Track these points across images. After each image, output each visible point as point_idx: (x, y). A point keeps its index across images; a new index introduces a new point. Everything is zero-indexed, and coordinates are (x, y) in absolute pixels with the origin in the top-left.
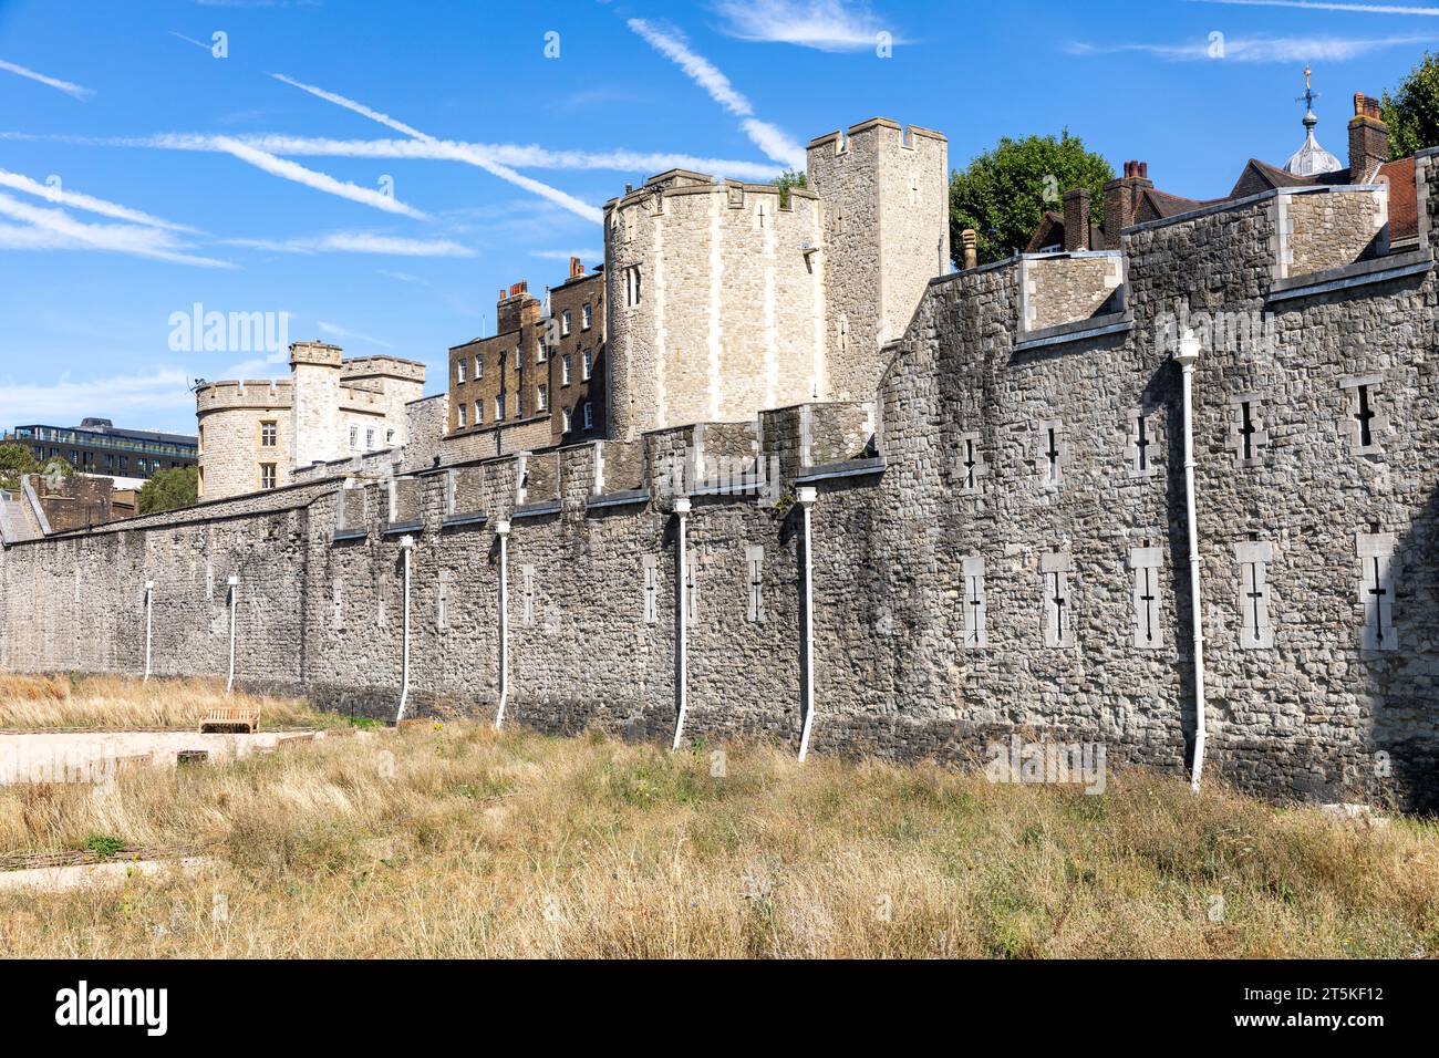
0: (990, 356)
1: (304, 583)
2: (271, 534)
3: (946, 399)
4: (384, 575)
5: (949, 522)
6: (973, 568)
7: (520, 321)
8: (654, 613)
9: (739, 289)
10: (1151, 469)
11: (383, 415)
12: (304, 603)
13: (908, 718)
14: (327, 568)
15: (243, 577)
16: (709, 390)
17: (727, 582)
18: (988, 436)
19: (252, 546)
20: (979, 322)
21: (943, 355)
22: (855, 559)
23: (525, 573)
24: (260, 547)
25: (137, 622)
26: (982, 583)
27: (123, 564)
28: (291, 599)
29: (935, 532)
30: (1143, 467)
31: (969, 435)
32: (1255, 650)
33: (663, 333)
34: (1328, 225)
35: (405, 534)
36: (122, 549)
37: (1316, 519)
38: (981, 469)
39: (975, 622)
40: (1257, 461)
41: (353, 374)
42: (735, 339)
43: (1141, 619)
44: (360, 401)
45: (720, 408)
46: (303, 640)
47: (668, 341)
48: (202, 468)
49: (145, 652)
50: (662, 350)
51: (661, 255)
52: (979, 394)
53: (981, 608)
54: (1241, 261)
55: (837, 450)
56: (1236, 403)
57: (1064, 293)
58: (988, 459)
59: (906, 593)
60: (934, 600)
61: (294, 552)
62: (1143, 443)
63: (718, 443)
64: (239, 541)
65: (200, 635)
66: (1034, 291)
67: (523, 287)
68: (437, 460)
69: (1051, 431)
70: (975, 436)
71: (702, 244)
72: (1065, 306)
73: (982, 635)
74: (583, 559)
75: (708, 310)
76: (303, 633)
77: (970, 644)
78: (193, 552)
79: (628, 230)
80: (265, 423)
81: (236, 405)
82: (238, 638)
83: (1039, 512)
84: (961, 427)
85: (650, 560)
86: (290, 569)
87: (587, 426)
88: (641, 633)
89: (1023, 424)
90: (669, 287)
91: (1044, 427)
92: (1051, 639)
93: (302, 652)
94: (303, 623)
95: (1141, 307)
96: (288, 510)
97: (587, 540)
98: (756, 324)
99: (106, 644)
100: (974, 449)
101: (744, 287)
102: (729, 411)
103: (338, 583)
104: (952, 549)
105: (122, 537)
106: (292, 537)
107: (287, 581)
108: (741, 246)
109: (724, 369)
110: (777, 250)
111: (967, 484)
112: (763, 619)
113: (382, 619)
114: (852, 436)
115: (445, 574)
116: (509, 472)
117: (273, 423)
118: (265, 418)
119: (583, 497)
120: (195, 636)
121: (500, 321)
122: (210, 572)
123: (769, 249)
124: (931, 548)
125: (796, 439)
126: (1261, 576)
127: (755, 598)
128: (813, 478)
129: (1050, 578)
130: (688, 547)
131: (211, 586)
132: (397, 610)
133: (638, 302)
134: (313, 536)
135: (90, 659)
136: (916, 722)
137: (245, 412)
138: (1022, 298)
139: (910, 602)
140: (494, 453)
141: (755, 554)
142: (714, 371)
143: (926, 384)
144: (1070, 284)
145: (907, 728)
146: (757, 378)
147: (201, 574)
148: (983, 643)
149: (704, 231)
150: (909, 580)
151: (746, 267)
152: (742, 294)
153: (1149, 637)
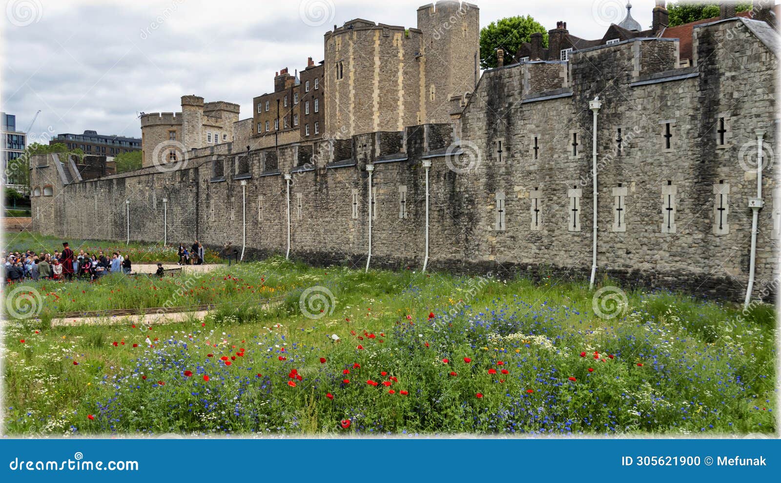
0: (511, 104)
1: (197, 201)
2: (182, 179)
3: (490, 123)
4: (234, 198)
5: (491, 176)
6: (500, 196)
7: (284, 86)
8: (357, 214)
9: (387, 72)
10: (578, 156)
11: (221, 128)
12: (197, 210)
13: (470, 260)
14: (208, 195)
15: (169, 198)
16: (373, 117)
17: (391, 200)
18: (508, 139)
19: (173, 185)
20: (506, 90)
21: (490, 103)
22: (448, 192)
23: (298, 197)
24: (177, 185)
25: (123, 218)
26: (503, 203)
27: (115, 194)
28: (192, 208)
29: (483, 180)
30: (575, 155)
31: (500, 139)
32: (618, 232)
33: (353, 92)
34: (656, 55)
35: (243, 179)
36: (115, 187)
37: (646, 178)
38: (505, 154)
39: (500, 220)
40: (623, 153)
41: (209, 109)
42: (385, 95)
43: (571, 219)
44: (212, 122)
45: (378, 125)
46: (197, 226)
47: (356, 95)
48: (144, 151)
49: (127, 231)
50: (353, 99)
51: (352, 57)
52: (505, 121)
53: (503, 213)
54: (619, 68)
55: (440, 144)
56: (615, 128)
57: (543, 79)
58: (508, 149)
59: (470, 207)
60: (483, 209)
61: (193, 187)
62: (575, 144)
63: (386, 141)
64: (167, 183)
65: (151, 224)
66: (530, 77)
67: (286, 70)
68: (248, 148)
69: (536, 138)
70: (502, 139)
71: (371, 52)
72: (543, 85)
73: (503, 225)
74: (324, 191)
75: (373, 82)
76: (197, 223)
77: (497, 228)
78: (147, 188)
79: (337, 46)
80: (170, 132)
81: (158, 123)
82: (168, 225)
83: (530, 173)
84: (497, 135)
85: (355, 191)
86: (191, 195)
87: (316, 133)
88: (351, 223)
89: (523, 135)
90: (356, 71)
91: (533, 137)
92: (533, 227)
93: (197, 230)
94: (197, 219)
95: (576, 86)
96: (190, 169)
97: (326, 182)
98: (395, 88)
99: (110, 228)
100: (502, 145)
101: (390, 72)
102: (382, 127)
103: (212, 201)
104: (491, 188)
105: (115, 182)
106: (191, 181)
107: (190, 200)
108: (388, 53)
109: (380, 108)
110: (404, 56)
111: (498, 160)
112: (406, 217)
113: (233, 217)
114: (446, 138)
115: (261, 198)
116: (290, 153)
117: (174, 132)
118: (171, 129)
119: (325, 164)
120: (149, 225)
121: (276, 86)
122: (154, 197)
123: (400, 55)
124: (481, 188)
125: (422, 139)
126: (622, 202)
127: (403, 208)
128: (430, 156)
129: (534, 201)
130: (372, 186)
131: (155, 202)
132: (239, 213)
133: (341, 78)
134: (201, 181)
135: (103, 234)
136: (474, 261)
137: (162, 127)
138: (525, 80)
139: (472, 210)
140: (275, 145)
141: (403, 189)
142: (375, 109)
143: (482, 115)
144: (545, 75)
145: (470, 263)
146: (395, 112)
147: (151, 197)
148: (503, 228)
149: (372, 46)
150: (471, 201)
151: (390, 63)
152: (389, 75)
153: (575, 226)
